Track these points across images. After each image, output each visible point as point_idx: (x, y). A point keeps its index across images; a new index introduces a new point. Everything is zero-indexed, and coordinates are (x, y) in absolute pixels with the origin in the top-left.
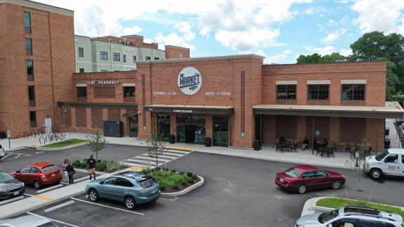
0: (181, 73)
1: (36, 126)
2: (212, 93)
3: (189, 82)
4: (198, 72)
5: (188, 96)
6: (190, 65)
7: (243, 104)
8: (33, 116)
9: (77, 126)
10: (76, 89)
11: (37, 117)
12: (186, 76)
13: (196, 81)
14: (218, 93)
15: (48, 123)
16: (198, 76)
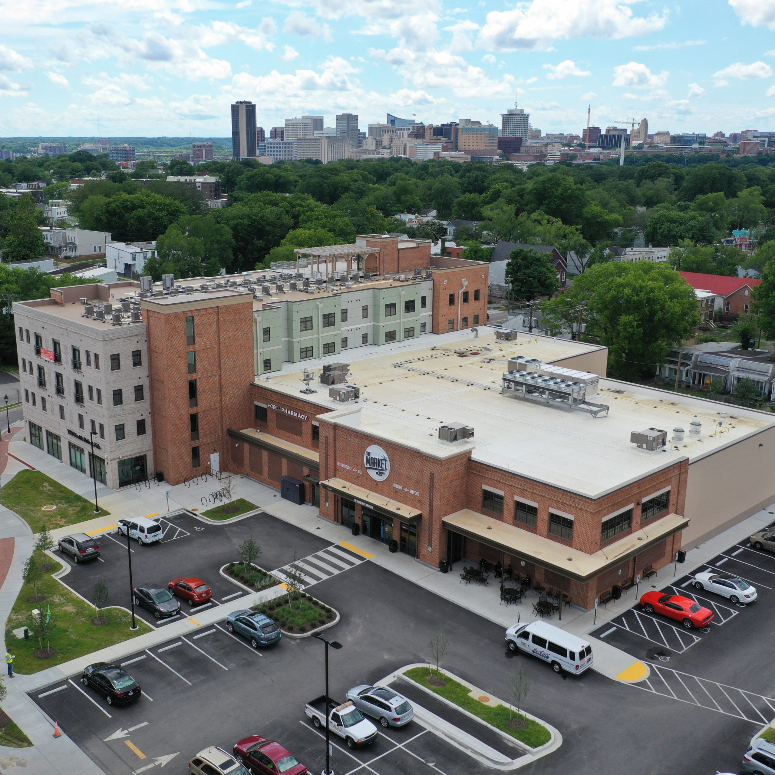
0: (368, 450)
1: (199, 465)
2: (401, 487)
3: (375, 463)
4: (386, 456)
5: (375, 480)
6: (378, 444)
7: (431, 512)
8: (195, 452)
9: (252, 469)
10: (253, 407)
11: (200, 453)
12: (373, 456)
13: (384, 466)
14: (406, 490)
15: (215, 459)
16: (386, 460)
